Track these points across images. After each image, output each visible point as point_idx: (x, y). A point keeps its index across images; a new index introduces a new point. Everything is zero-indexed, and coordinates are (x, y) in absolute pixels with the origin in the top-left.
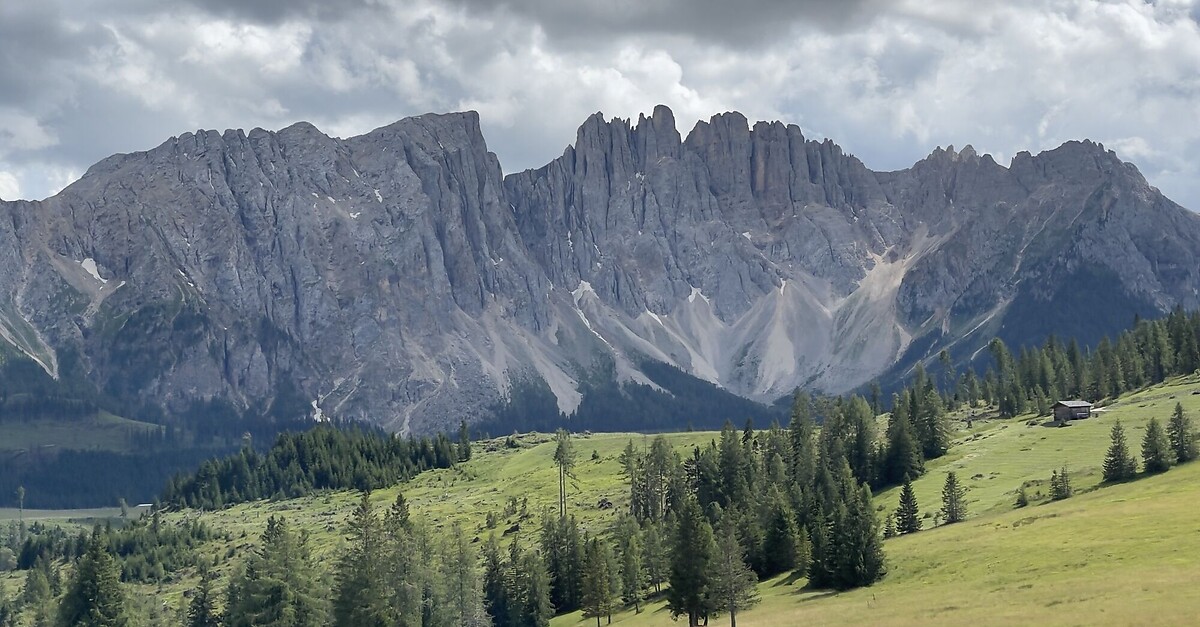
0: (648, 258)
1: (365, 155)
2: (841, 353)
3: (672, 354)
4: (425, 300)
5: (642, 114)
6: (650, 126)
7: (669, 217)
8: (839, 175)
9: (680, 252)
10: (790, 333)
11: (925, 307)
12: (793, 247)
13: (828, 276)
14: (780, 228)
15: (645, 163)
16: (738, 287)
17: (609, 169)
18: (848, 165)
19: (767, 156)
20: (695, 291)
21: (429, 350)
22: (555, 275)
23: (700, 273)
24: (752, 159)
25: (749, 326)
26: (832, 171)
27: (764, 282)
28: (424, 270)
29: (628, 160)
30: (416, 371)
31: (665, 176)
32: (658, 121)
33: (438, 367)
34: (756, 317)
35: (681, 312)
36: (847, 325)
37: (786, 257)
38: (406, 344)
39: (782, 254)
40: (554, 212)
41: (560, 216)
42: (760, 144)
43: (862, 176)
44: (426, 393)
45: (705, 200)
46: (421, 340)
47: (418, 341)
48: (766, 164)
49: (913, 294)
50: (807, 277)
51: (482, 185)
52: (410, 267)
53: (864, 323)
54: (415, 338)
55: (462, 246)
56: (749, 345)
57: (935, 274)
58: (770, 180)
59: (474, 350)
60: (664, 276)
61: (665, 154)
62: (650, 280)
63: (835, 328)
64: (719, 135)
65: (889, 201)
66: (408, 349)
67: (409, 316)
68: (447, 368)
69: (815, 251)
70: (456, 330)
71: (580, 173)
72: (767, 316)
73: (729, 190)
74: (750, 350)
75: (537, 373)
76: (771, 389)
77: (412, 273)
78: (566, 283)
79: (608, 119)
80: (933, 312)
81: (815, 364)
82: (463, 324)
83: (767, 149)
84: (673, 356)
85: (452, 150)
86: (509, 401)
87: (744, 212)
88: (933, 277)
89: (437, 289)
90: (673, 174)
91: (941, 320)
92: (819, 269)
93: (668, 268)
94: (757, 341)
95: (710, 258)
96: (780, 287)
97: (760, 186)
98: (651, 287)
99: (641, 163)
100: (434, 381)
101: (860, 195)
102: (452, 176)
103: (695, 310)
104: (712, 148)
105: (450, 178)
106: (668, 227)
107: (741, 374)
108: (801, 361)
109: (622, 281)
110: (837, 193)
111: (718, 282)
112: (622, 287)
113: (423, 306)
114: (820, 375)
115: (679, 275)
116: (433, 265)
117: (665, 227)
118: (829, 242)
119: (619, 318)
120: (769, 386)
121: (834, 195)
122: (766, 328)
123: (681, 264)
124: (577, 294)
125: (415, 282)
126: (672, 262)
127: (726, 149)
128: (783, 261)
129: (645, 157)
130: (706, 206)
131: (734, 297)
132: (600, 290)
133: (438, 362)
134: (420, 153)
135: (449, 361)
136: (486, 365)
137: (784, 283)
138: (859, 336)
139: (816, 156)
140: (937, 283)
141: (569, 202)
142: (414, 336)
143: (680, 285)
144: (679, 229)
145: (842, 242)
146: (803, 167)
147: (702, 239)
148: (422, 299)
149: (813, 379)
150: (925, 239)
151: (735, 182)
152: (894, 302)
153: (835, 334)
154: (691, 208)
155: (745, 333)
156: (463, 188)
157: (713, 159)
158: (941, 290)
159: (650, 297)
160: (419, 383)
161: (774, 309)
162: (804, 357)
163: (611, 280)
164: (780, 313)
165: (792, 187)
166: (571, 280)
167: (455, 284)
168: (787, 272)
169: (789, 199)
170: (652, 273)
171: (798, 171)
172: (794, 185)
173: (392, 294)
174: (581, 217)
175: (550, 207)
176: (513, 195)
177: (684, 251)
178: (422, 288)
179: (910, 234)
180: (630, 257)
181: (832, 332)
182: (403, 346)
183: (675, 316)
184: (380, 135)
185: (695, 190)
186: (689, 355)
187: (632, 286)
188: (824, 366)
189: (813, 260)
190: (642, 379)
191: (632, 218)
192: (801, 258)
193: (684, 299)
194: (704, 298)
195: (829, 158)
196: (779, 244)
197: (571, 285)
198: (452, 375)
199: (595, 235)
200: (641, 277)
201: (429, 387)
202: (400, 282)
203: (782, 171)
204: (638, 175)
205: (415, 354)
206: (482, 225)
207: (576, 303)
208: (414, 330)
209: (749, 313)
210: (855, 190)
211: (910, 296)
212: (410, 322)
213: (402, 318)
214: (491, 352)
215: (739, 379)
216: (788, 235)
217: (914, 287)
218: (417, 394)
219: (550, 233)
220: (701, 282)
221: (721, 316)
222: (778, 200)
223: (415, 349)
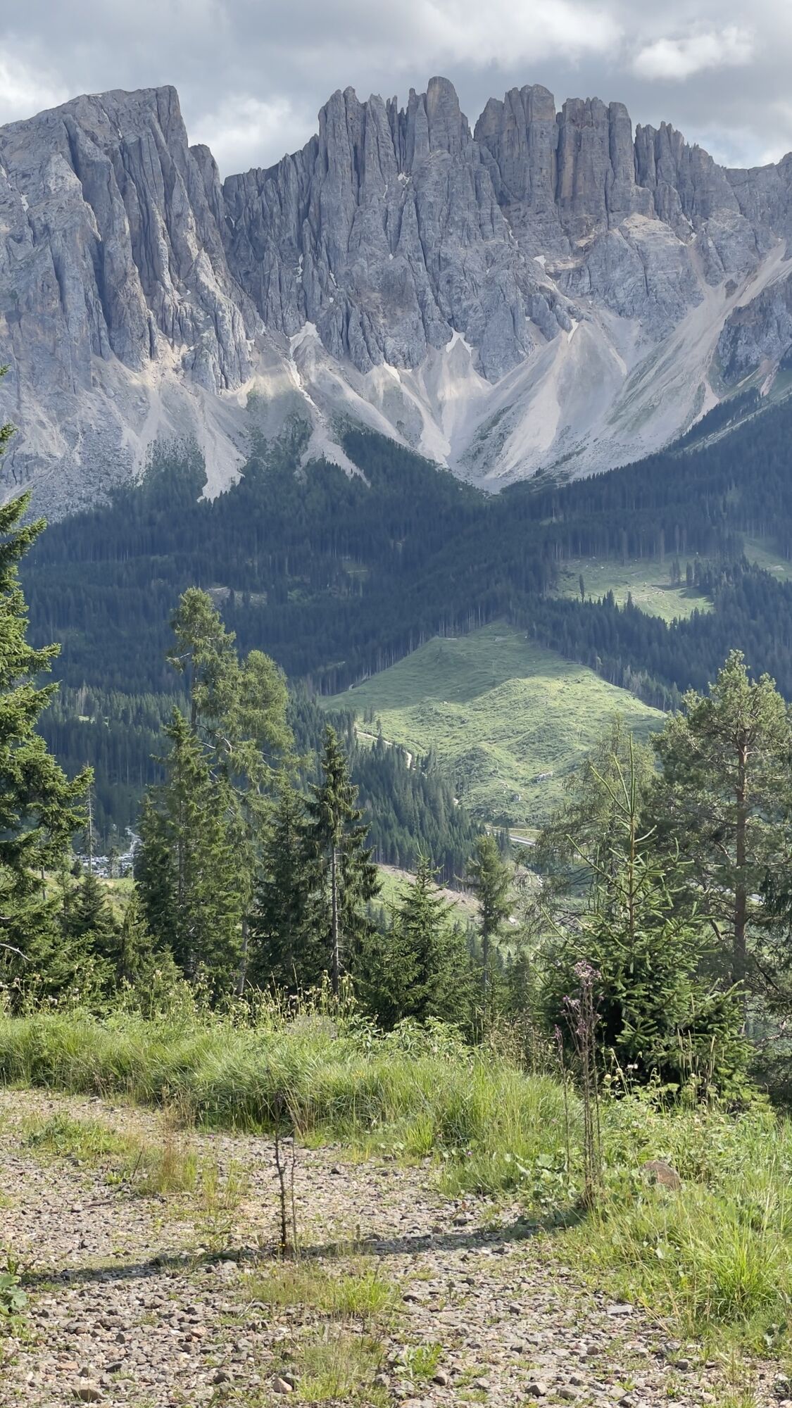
0: (395, 291)
1: (21, 148)
2: (619, 423)
3: (400, 423)
4: (55, 345)
5: (412, 91)
6: (421, 108)
7: (432, 233)
8: (679, 174)
9: (442, 284)
10: (563, 395)
11: (747, 358)
12: (596, 277)
13: (639, 316)
14: (587, 249)
15: (412, 159)
16: (508, 331)
17: (359, 167)
18: (690, 160)
19: (578, 147)
20: (457, 336)
21: (54, 413)
22: (271, 315)
23: (465, 312)
24: (559, 153)
25: (512, 386)
26: (668, 170)
27: (547, 325)
28: (56, 304)
29: (387, 155)
30: (27, 442)
31: (434, 176)
32: (433, 99)
33: (61, 437)
34: (525, 374)
35: (430, 365)
36: (640, 386)
37: (586, 290)
38: (23, 405)
39: (580, 286)
40: (284, 225)
41: (292, 233)
42: (570, 130)
43: (709, 174)
44: (37, 471)
45: (485, 211)
46: (47, 400)
47: (40, 401)
48: (576, 159)
49: (735, 340)
50: (610, 317)
51: (169, 188)
52: (36, 300)
53: (662, 382)
54: (39, 398)
55: (126, 274)
56: (504, 411)
57: (768, 312)
58: (580, 183)
59: (118, 415)
60: (415, 316)
61: (441, 146)
62: (394, 321)
63: (625, 388)
64: (514, 119)
65: (742, 210)
66: (24, 412)
67: (33, 368)
68: (72, 437)
69: (624, 281)
70: (102, 386)
71: (320, 174)
72: (541, 370)
73: (523, 197)
74: (504, 417)
75: (195, 445)
76: (511, 471)
77: (39, 308)
78: (284, 325)
79: (362, 98)
80: (757, 366)
81: (579, 438)
82: (115, 380)
83: (578, 138)
84: (400, 425)
85: (132, 139)
86: (140, 483)
87: (540, 227)
88: (765, 317)
89: (74, 330)
90: (445, 175)
91: (764, 377)
92: (627, 306)
93: (423, 305)
94: (516, 406)
95: (482, 292)
96: (568, 330)
97: (566, 192)
98: (395, 331)
99: (408, 161)
100: (50, 456)
101: (703, 202)
102: (128, 176)
103: (449, 363)
104: (505, 138)
105: (125, 179)
106: (430, 249)
107: (479, 451)
108: (564, 433)
109: (353, 322)
110: (671, 201)
111: (486, 325)
112: (352, 332)
113: (52, 354)
114: (578, 453)
115: (437, 314)
116: (68, 298)
117: (425, 248)
118: (646, 268)
119: (341, 373)
120: (508, 468)
121: (666, 203)
122: (533, 388)
123: (442, 299)
124: (296, 340)
125: (42, 321)
126: (430, 297)
127: (523, 137)
128: (582, 295)
129: (413, 151)
130: (486, 218)
131: (503, 345)
132: (325, 335)
133: (63, 430)
134: (86, 145)
135: (78, 429)
136: (128, 434)
137: (574, 324)
138: (650, 399)
139: (648, 148)
140: (768, 325)
141: (303, 215)
142: (38, 393)
143: (436, 327)
144: (446, 251)
145: (662, 268)
146: (628, 165)
147: (475, 265)
148: (51, 344)
149: (566, 458)
150: (778, 262)
151: (531, 185)
152: (713, 352)
153: (621, 397)
154: (464, 220)
155: (506, 393)
156: (142, 194)
157: (507, 153)
158: (772, 334)
159: (390, 343)
160: (28, 457)
161: (551, 362)
162: (569, 428)
163: (339, 322)
164: (557, 367)
165: (609, 192)
166: (291, 322)
167: (113, 325)
168: (583, 311)
169: (603, 208)
170: (399, 313)
171: (620, 169)
172: (612, 189)
173: (11, 337)
174: (317, 235)
175: (277, 221)
176: (233, 204)
177: (448, 282)
178: (52, 329)
179: (761, 256)
180: (373, 290)
181: (617, 395)
182: (18, 408)
183: (420, 370)
184: (44, 120)
185: (473, 198)
186: (421, 423)
187: (368, 331)
188: (590, 440)
189: (621, 294)
190: (337, 456)
191: (383, 236)
192: (607, 290)
193: (439, 347)
194: (467, 346)
195: (666, 152)
196: (579, 271)
197: (290, 328)
198: (77, 448)
199: (331, 258)
200: (385, 317)
201: (40, 462)
202: (22, 321)
203: (595, 169)
204: (401, 177)
205: (33, 418)
206: (164, 245)
207: (291, 350)
208: (39, 387)
209: (521, 365)
210: (698, 196)
211: (731, 343)
212: (34, 375)
213: (23, 369)
214: (143, 417)
215: (475, 457)
216: (592, 260)
217: (738, 330)
218: (24, 471)
219: (271, 256)
220: (465, 324)
221: (482, 370)
222: (588, 210)
223: (34, 411)
